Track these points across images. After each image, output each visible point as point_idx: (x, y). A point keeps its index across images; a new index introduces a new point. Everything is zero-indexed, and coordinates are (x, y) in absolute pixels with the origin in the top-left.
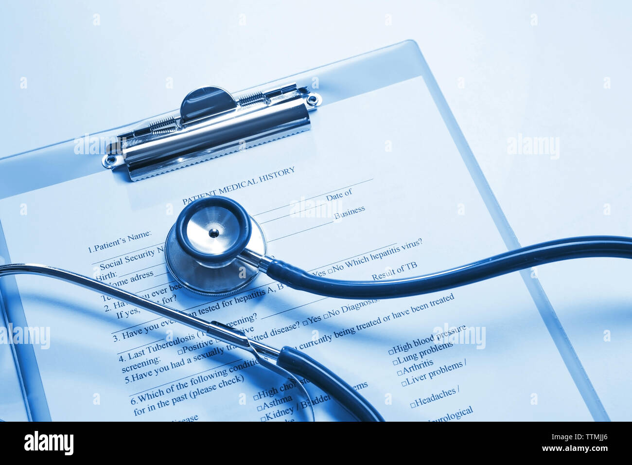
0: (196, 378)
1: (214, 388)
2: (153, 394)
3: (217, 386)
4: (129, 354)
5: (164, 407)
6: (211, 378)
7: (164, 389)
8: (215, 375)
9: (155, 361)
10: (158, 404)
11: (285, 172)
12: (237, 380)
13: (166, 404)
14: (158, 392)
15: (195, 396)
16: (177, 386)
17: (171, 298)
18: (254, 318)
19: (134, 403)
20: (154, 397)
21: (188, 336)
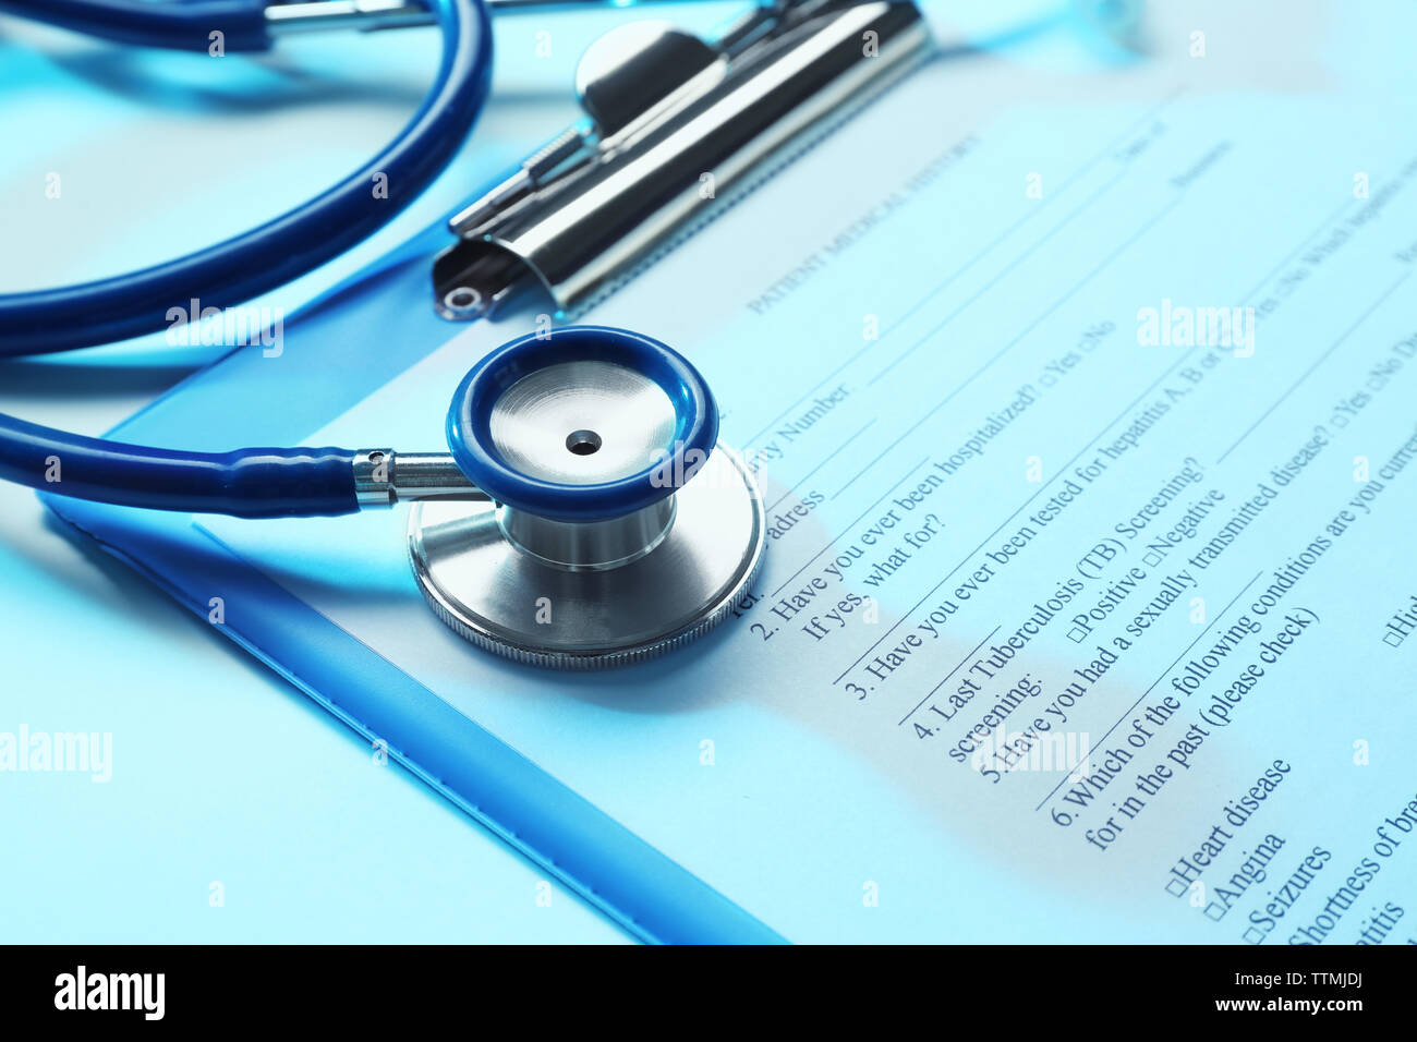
0: (1180, 673)
1: (1254, 675)
2: (1100, 771)
3: (1262, 665)
4: (933, 708)
5: (1164, 788)
6: (1224, 654)
7: (1118, 741)
8: (1226, 640)
9: (1027, 689)
10: (1140, 787)
11: (960, 151)
12: (1299, 623)
13: (1162, 775)
14: (1110, 757)
15: (1222, 717)
16: (1148, 717)
17: (926, 527)
18: (1195, 469)
19: (1063, 819)
20: (1111, 777)
21: (1060, 588)
